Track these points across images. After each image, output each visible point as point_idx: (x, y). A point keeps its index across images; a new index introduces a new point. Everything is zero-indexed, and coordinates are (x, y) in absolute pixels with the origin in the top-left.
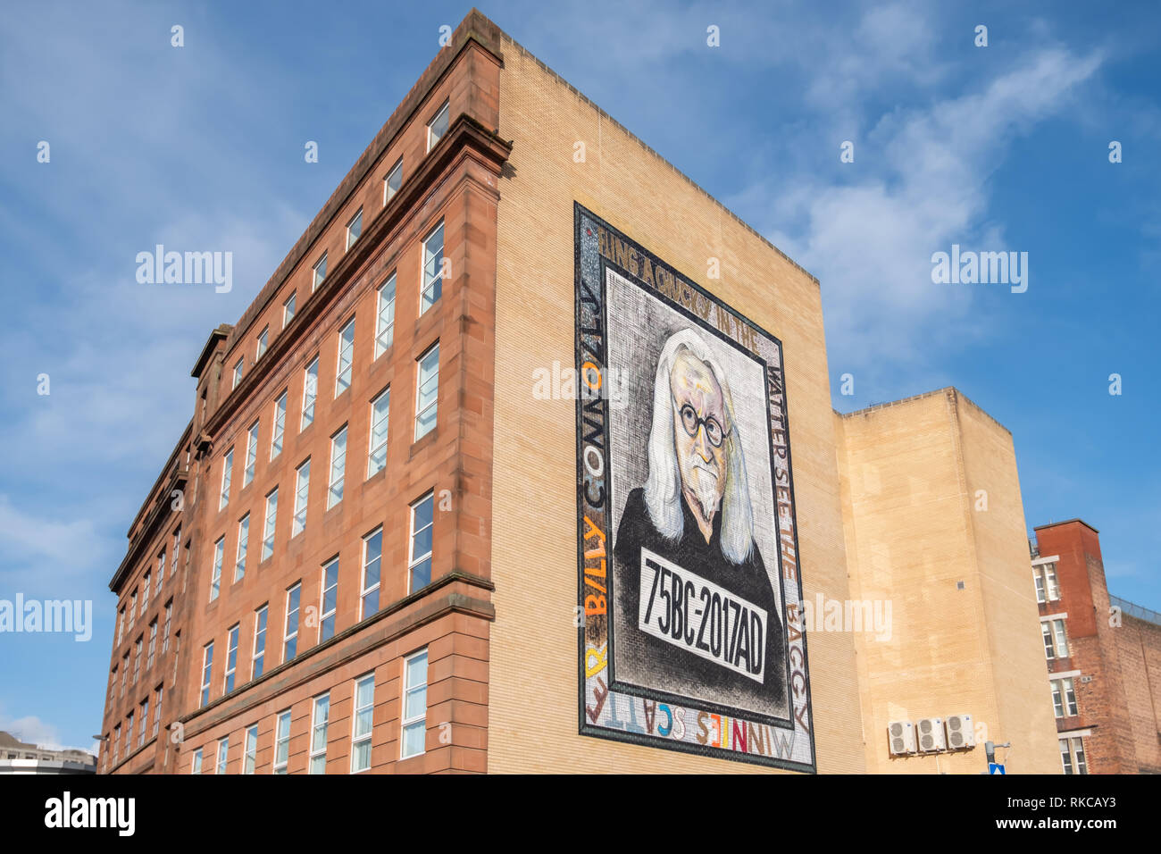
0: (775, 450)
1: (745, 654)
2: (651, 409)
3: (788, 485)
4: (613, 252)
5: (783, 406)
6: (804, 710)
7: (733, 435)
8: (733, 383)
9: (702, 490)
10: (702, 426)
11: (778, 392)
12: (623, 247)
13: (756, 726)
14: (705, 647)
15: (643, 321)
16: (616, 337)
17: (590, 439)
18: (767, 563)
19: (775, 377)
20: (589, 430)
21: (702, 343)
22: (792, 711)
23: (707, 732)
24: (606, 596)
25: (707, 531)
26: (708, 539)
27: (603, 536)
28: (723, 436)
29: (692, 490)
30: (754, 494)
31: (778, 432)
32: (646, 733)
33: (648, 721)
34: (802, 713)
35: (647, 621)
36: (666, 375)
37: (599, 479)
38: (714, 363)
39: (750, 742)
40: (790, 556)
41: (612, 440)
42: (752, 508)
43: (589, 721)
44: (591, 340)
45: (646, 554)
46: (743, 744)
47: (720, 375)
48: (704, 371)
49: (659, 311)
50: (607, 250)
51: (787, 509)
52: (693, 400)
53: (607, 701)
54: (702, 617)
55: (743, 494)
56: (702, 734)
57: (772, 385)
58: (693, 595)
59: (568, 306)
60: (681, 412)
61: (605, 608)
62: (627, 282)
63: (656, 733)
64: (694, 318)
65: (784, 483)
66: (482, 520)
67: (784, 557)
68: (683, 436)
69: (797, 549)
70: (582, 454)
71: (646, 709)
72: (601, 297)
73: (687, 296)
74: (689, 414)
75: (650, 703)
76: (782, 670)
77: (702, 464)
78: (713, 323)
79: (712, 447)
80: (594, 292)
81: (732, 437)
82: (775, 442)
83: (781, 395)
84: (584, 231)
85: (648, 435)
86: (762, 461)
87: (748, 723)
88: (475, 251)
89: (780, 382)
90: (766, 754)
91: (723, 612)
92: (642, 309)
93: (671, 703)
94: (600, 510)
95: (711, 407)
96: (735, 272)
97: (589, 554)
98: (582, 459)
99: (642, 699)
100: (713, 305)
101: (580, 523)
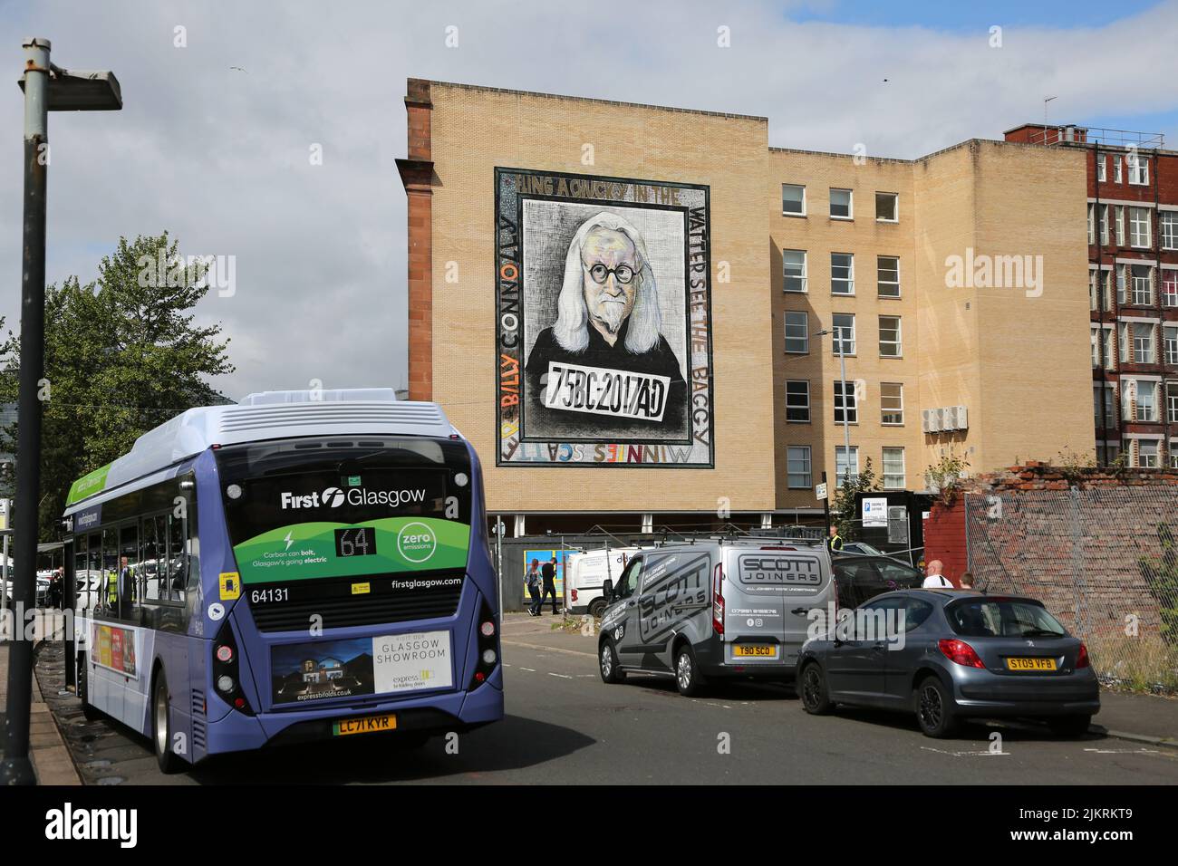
0: (691, 269)
1: (646, 407)
2: (561, 278)
3: (705, 289)
4: (529, 186)
5: (706, 235)
6: (705, 431)
7: (646, 270)
8: (647, 236)
9: (608, 315)
10: (612, 275)
11: (701, 225)
12: (539, 179)
13: (652, 447)
14: (606, 408)
15: (557, 223)
16: (530, 242)
17: (508, 310)
18: (673, 347)
19: (698, 216)
20: (505, 305)
21: (616, 217)
22: (692, 434)
23: (603, 455)
24: (519, 394)
25: (611, 340)
26: (612, 344)
27: (517, 363)
28: (633, 274)
29: (599, 317)
30: (663, 303)
31: (696, 255)
32: (549, 460)
33: (551, 455)
34: (702, 434)
35: (552, 402)
36: (578, 251)
37: (514, 331)
38: (627, 228)
39: (645, 456)
40: (703, 337)
41: (526, 306)
42: (660, 315)
43: (504, 459)
44: (509, 252)
45: (552, 365)
46: (638, 458)
47: (633, 233)
48: (618, 236)
49: (573, 210)
50: (524, 188)
51: (700, 306)
52: (603, 259)
53: (519, 448)
54: (601, 393)
55: (651, 308)
56: (599, 456)
57: (693, 222)
58: (595, 380)
59: (490, 237)
60: (591, 271)
61: (517, 402)
62: (542, 202)
63: (558, 460)
64: (609, 203)
65: (700, 288)
66: (425, 374)
67: (693, 339)
68: (591, 285)
69: (709, 331)
70: (500, 321)
71: (550, 448)
72: (518, 221)
73: (601, 190)
74: (599, 270)
75: (553, 445)
76: (684, 411)
77: (610, 298)
78: (628, 199)
79: (621, 285)
80: (511, 220)
81: (643, 273)
82: (692, 263)
83: (704, 227)
84: (503, 184)
85: (559, 294)
86: (675, 280)
87: (643, 446)
88: (416, 231)
89: (704, 218)
90: (661, 461)
91: (624, 386)
92: (556, 216)
93: (572, 443)
94: (515, 348)
95: (624, 258)
96: (656, 152)
97: (504, 375)
98: (500, 323)
99: (546, 445)
100: (630, 186)
101: (499, 360)
